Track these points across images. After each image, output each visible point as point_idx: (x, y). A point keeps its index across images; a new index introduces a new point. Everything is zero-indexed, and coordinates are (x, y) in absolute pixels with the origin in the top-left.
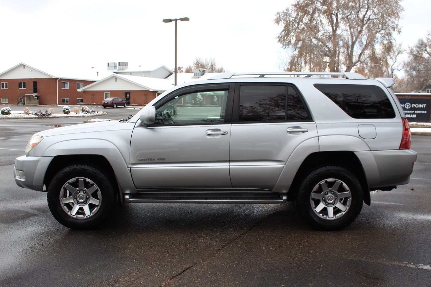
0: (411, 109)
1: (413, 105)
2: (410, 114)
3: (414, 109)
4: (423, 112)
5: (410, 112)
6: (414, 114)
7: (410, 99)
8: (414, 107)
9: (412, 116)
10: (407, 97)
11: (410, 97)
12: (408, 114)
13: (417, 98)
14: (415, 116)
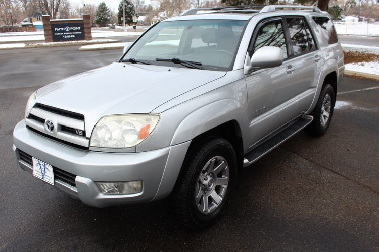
0: (71, 31)
1: (71, 28)
2: (70, 35)
3: (72, 31)
4: (79, 33)
5: (70, 33)
6: (73, 34)
7: (69, 24)
8: (72, 30)
9: (71, 36)
10: (66, 22)
11: (68, 22)
12: (69, 35)
13: (73, 22)
14: (74, 36)
